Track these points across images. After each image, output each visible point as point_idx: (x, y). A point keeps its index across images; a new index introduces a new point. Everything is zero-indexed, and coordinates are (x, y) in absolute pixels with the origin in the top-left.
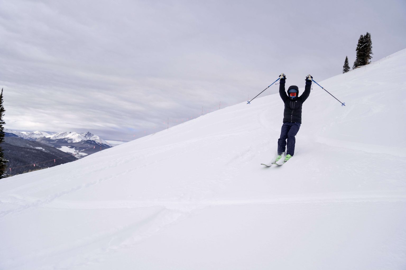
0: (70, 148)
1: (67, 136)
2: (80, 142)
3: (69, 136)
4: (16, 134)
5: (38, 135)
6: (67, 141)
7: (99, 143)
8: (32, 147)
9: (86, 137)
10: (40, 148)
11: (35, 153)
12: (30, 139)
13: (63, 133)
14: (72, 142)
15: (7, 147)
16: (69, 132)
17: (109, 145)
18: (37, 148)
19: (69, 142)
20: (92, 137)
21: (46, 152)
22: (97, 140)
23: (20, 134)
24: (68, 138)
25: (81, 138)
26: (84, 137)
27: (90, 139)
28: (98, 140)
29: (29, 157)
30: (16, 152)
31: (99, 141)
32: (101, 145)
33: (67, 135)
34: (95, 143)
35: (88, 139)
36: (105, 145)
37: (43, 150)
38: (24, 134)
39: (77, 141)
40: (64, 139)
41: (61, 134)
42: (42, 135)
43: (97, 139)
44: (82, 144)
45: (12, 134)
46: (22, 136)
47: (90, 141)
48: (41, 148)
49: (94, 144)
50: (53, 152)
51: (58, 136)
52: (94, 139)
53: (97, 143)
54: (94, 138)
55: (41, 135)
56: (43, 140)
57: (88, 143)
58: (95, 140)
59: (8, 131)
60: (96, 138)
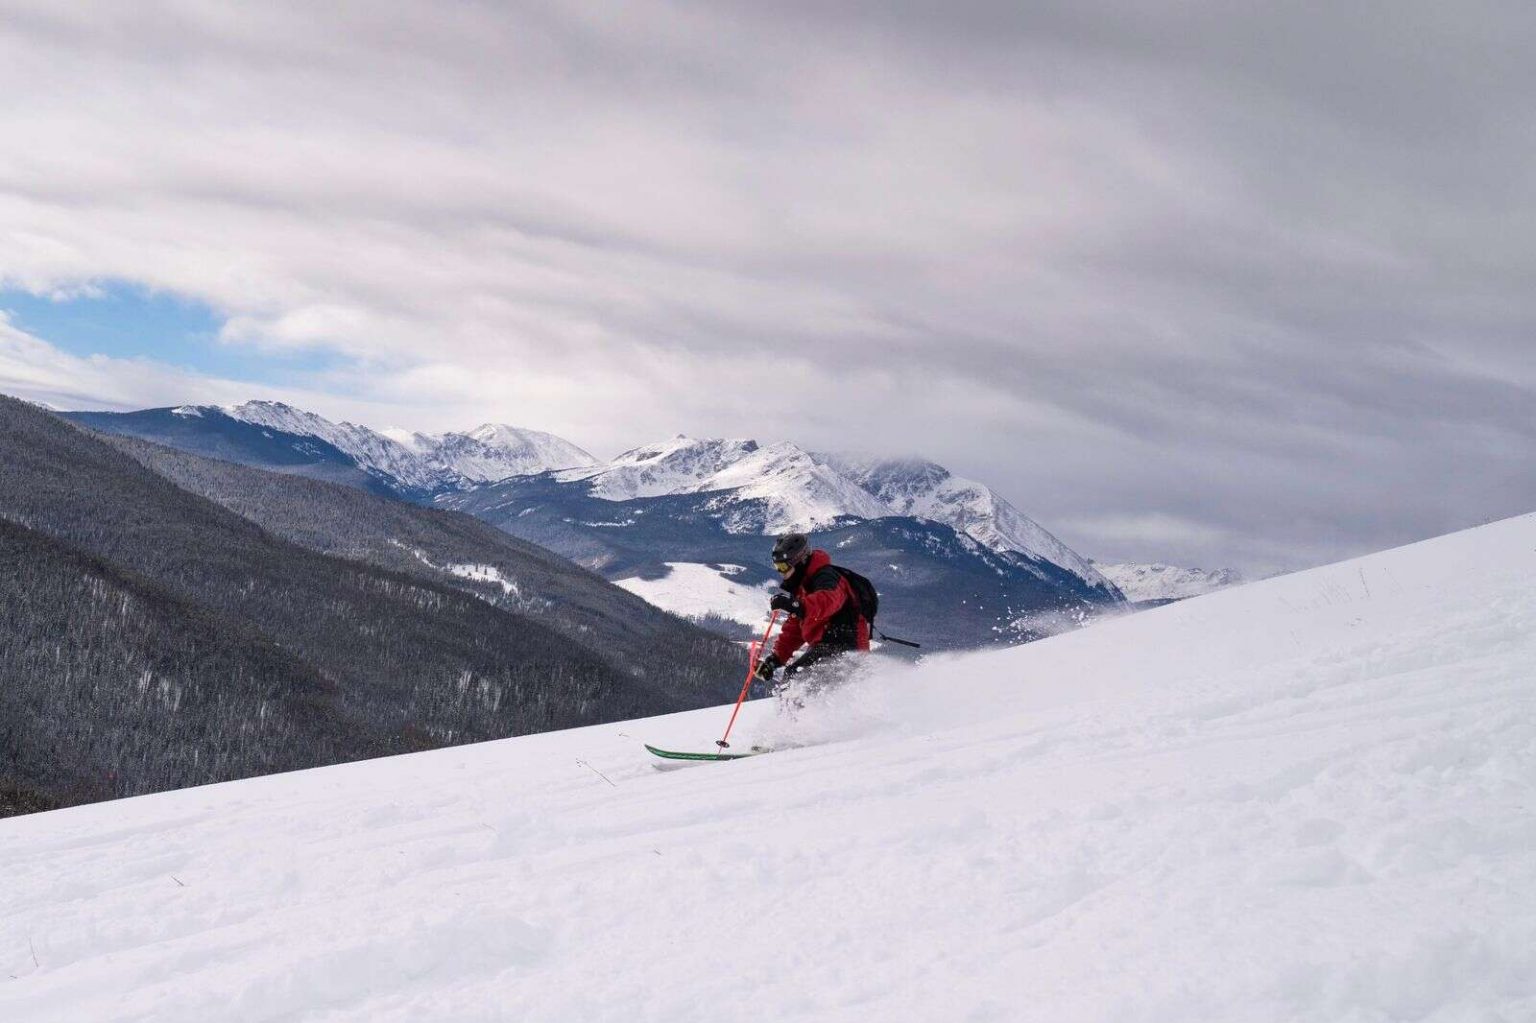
0: (738, 579)
1: (723, 473)
2: (825, 531)
3: (743, 477)
4: (339, 447)
5: (498, 455)
6: (717, 522)
7: (988, 553)
8: (425, 561)
9: (882, 492)
10: (482, 569)
11: (426, 617)
12: (436, 491)
13: (690, 451)
14: (762, 527)
15: (234, 554)
16: (743, 440)
17: (1079, 572)
18: (459, 571)
19: (735, 526)
20: (929, 488)
21: (525, 606)
22: (972, 519)
23: (372, 443)
24: (729, 491)
25: (834, 494)
26: (864, 493)
27: (913, 512)
28: (983, 517)
29: (379, 646)
30: (294, 601)
31: (992, 527)
32: (1004, 566)
33: (725, 466)
34: (957, 547)
35: (897, 507)
36: (1045, 565)
37: (509, 587)
38: (400, 447)
39: (799, 522)
40: (701, 497)
41: (672, 458)
42: (527, 461)
43: (972, 512)
44: (843, 550)
45: (314, 439)
46: (384, 465)
47: (909, 523)
48: (492, 575)
49: (945, 561)
50: (583, 613)
51: (653, 468)
52: (945, 513)
53: (969, 545)
54: (952, 500)
55: (524, 455)
56: (532, 500)
57: (889, 546)
58: (960, 516)
59: (288, 418)
60: (968, 505)
